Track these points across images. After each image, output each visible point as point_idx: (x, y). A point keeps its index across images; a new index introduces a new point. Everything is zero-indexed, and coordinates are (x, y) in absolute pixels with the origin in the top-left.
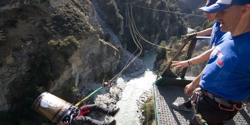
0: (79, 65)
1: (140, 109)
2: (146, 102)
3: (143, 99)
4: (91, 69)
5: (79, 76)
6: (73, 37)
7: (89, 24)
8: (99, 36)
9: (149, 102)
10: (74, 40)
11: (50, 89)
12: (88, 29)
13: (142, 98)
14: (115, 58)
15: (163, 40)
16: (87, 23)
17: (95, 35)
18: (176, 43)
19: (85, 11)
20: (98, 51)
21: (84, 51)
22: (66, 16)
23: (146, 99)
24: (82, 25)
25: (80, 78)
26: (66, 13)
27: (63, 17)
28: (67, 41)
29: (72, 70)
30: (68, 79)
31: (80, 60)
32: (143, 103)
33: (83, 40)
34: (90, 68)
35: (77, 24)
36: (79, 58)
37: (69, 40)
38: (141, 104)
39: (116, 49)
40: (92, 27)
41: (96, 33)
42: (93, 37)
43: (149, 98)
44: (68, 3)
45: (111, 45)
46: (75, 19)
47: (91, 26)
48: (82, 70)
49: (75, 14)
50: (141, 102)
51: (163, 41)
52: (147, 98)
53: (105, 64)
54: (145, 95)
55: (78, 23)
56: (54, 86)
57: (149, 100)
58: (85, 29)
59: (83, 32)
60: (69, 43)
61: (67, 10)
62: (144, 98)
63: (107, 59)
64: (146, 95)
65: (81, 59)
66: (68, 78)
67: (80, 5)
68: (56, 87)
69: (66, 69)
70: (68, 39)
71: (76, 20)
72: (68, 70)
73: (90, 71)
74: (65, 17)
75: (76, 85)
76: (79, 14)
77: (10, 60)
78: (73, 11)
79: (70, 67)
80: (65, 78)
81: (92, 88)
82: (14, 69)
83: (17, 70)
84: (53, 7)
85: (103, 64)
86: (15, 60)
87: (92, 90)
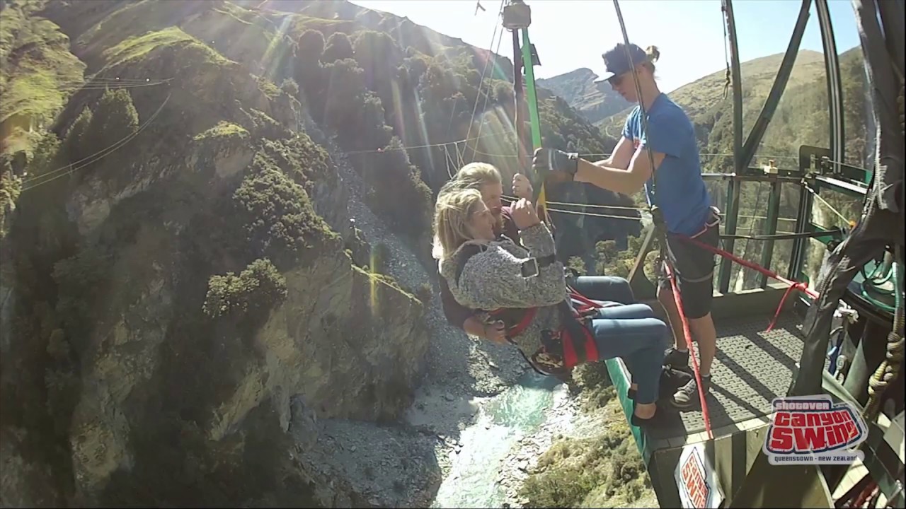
0: (287, 357)
1: (515, 497)
2: (536, 473)
3: (523, 465)
4: (328, 373)
5: (291, 398)
6: (268, 261)
7: (318, 218)
8: (350, 254)
9: (543, 471)
10: (273, 273)
11: (212, 431)
12: (314, 235)
13: (520, 460)
14: (412, 330)
15: (576, 255)
16: (311, 215)
17: (338, 251)
18: (615, 261)
19: (306, 177)
20: (350, 308)
21: (300, 311)
22: (252, 198)
23: (534, 463)
24: (296, 221)
25: (292, 403)
26: (252, 188)
27: (242, 202)
28: (250, 276)
29: (268, 375)
30: (258, 404)
31: (291, 340)
32: (526, 476)
33: (299, 269)
34: (323, 367)
35: (283, 222)
36: (285, 335)
37: (257, 274)
38: (518, 480)
39: (412, 299)
40: (326, 228)
41: (339, 247)
42: (331, 259)
43: (545, 459)
44: (260, 162)
45: (394, 285)
46: (277, 203)
47: (323, 222)
48: (298, 376)
49: (276, 190)
50: (519, 474)
51: (573, 257)
52: (537, 458)
53: (374, 353)
54: (528, 450)
55: (285, 217)
56: (221, 424)
57: (543, 463)
58: (306, 234)
59: (300, 245)
60: (254, 282)
61: (255, 180)
62: (527, 459)
63: (382, 336)
64: (535, 449)
65: (292, 336)
66: (256, 400)
67: (294, 164)
68: (226, 426)
69: (248, 369)
70: (254, 270)
71: (279, 207)
72: (254, 375)
73: (325, 380)
74: (249, 201)
75: (285, 424)
76: (289, 190)
77: (121, 335)
78: (271, 182)
79: (260, 365)
80: (247, 400)
81: (336, 438)
82: (128, 360)
83: (134, 363)
84: (222, 176)
85: (369, 354)
86: (129, 335)
87: (337, 445)
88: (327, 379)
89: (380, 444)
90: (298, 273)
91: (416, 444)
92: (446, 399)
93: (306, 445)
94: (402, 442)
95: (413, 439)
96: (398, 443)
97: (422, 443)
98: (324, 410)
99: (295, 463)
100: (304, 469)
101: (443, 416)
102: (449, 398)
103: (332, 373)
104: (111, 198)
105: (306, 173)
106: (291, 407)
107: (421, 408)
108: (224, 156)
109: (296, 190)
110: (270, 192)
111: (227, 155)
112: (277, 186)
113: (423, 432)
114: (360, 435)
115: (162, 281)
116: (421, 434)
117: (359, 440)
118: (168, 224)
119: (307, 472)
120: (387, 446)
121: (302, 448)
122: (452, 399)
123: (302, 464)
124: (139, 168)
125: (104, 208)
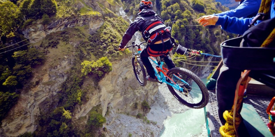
0: (109, 90)
4: (122, 97)
5: (108, 104)
6: (106, 58)
10: (108, 62)
17: (130, 57)
21: (116, 75)
22: (103, 37)
28: (100, 62)
29: (101, 96)
30: (96, 105)
31: (111, 84)
33: (117, 61)
34: (121, 95)
35: (113, 46)
42: (128, 59)
44: (106, 25)
46: (111, 39)
48: (112, 97)
53: (139, 92)
55: (114, 44)
56: (80, 112)
60: (101, 64)
65: (112, 83)
67: (117, 27)
68: (82, 113)
69: (95, 93)
70: (102, 60)
71: (112, 41)
72: (96, 95)
75: (104, 114)
76: (115, 35)
77: (46, 79)
78: (109, 32)
79: (99, 92)
80: (92, 104)
81: (121, 121)
82: (47, 88)
83: (50, 89)
84: (92, 29)
85: (137, 92)
86: (50, 79)
87: (121, 124)
88: (122, 99)
89: (136, 125)
90: (116, 62)
91: (149, 127)
92: (162, 112)
93: (110, 122)
94: (144, 126)
95: (148, 125)
96: (142, 126)
97: (151, 128)
98: (118, 110)
99: (104, 129)
100: (107, 132)
101: (160, 118)
102: (163, 112)
103: (124, 97)
104: (46, 31)
105: (122, 30)
106: (107, 107)
107: (152, 113)
108: (93, 22)
109: (118, 35)
110: (109, 35)
111: (94, 22)
112: (112, 34)
113: (152, 123)
114: (130, 121)
115: (67, 61)
116: (151, 124)
117: (129, 123)
118: (71, 43)
119: (108, 133)
120: (139, 126)
121: (108, 123)
122: (164, 112)
123: (107, 130)
124: (59, 23)
125: (44, 35)
